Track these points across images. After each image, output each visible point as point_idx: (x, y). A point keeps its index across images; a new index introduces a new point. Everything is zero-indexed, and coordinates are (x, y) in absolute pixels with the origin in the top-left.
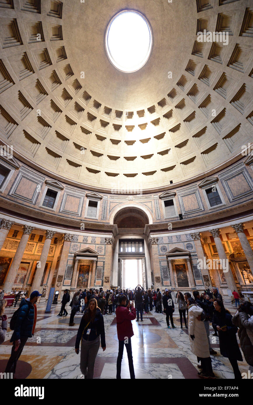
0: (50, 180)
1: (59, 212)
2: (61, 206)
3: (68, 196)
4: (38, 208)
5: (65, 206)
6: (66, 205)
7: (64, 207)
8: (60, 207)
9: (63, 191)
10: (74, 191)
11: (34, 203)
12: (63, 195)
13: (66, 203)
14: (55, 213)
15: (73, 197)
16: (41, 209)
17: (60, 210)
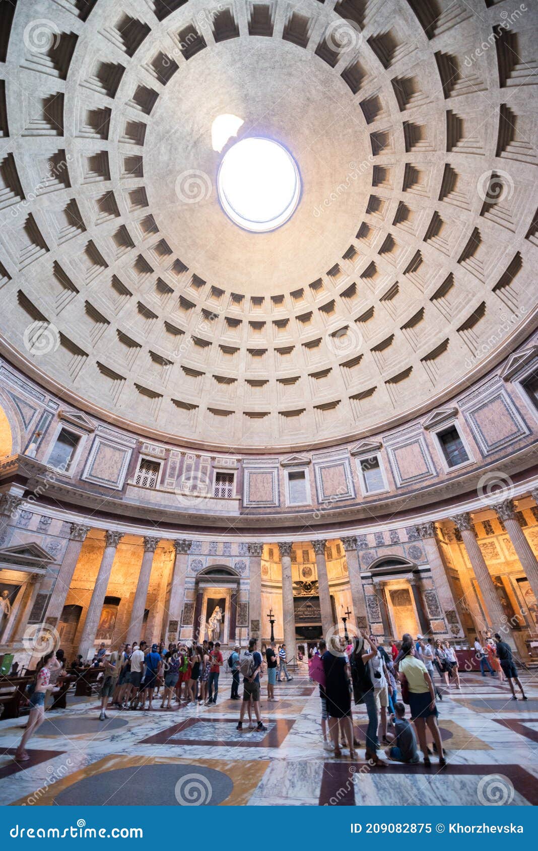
0: (425, 419)
1: (484, 457)
2: (477, 444)
3: (476, 415)
4: (447, 477)
5: (487, 438)
6: (485, 434)
7: (486, 441)
8: (479, 448)
9: (460, 413)
10: (477, 396)
11: (435, 474)
12: (466, 420)
13: (484, 430)
14: (479, 465)
15: (485, 410)
16: (453, 475)
17: (482, 454)
